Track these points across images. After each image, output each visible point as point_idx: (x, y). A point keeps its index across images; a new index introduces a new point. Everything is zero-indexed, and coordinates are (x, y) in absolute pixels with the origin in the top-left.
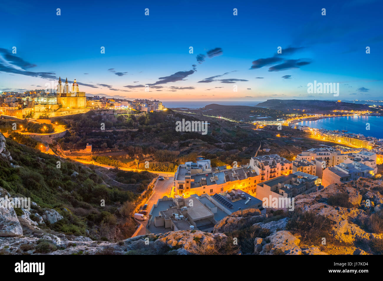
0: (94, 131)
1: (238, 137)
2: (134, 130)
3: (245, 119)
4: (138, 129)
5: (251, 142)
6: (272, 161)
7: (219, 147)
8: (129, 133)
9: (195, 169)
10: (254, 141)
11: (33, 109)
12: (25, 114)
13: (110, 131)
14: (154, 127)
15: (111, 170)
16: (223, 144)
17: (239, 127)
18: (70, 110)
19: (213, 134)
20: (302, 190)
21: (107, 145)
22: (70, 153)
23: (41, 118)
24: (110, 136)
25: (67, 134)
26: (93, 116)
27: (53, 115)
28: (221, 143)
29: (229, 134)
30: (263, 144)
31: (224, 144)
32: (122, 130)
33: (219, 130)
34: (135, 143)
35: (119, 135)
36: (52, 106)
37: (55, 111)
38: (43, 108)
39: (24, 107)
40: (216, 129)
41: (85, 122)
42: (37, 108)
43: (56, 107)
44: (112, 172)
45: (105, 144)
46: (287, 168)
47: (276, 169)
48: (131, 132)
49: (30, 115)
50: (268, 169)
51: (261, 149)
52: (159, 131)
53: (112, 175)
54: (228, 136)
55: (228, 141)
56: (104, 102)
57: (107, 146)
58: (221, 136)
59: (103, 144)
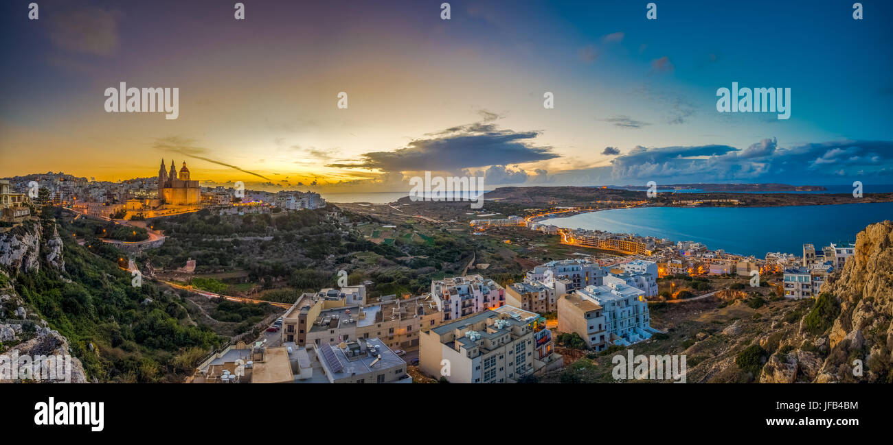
0: (204, 240)
1: (438, 246)
2: (266, 239)
3: (459, 218)
4: (272, 237)
5: (459, 253)
6: (467, 286)
7: (402, 263)
8: (257, 244)
9: (332, 300)
10: (465, 253)
11: (124, 206)
12: (113, 213)
13: (230, 240)
14: (300, 234)
15: (213, 299)
16: (409, 258)
17: (447, 232)
18: (176, 207)
19: (396, 244)
20: (501, 341)
21: (220, 261)
22: (163, 272)
23: (134, 219)
24: (228, 247)
25: (166, 243)
26: (207, 218)
27: (151, 214)
28: (407, 256)
29: (423, 241)
30: (477, 256)
31: (412, 259)
32: (247, 239)
33: (409, 236)
34: (265, 258)
35: (241, 246)
36: (150, 202)
37: (154, 208)
38: (138, 205)
39: (114, 202)
40: (405, 235)
41: (193, 226)
42: (129, 205)
43: (154, 203)
44: (212, 303)
45: (217, 260)
46: (494, 298)
47: (474, 301)
48: (260, 241)
49: (120, 215)
50: (457, 302)
51: (474, 264)
52: (306, 240)
53: (211, 307)
54: (421, 246)
55: (419, 253)
56: (227, 196)
57: (218, 263)
58: (410, 246)
59: (212, 259)
